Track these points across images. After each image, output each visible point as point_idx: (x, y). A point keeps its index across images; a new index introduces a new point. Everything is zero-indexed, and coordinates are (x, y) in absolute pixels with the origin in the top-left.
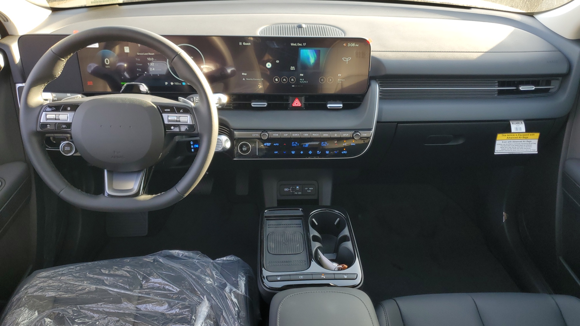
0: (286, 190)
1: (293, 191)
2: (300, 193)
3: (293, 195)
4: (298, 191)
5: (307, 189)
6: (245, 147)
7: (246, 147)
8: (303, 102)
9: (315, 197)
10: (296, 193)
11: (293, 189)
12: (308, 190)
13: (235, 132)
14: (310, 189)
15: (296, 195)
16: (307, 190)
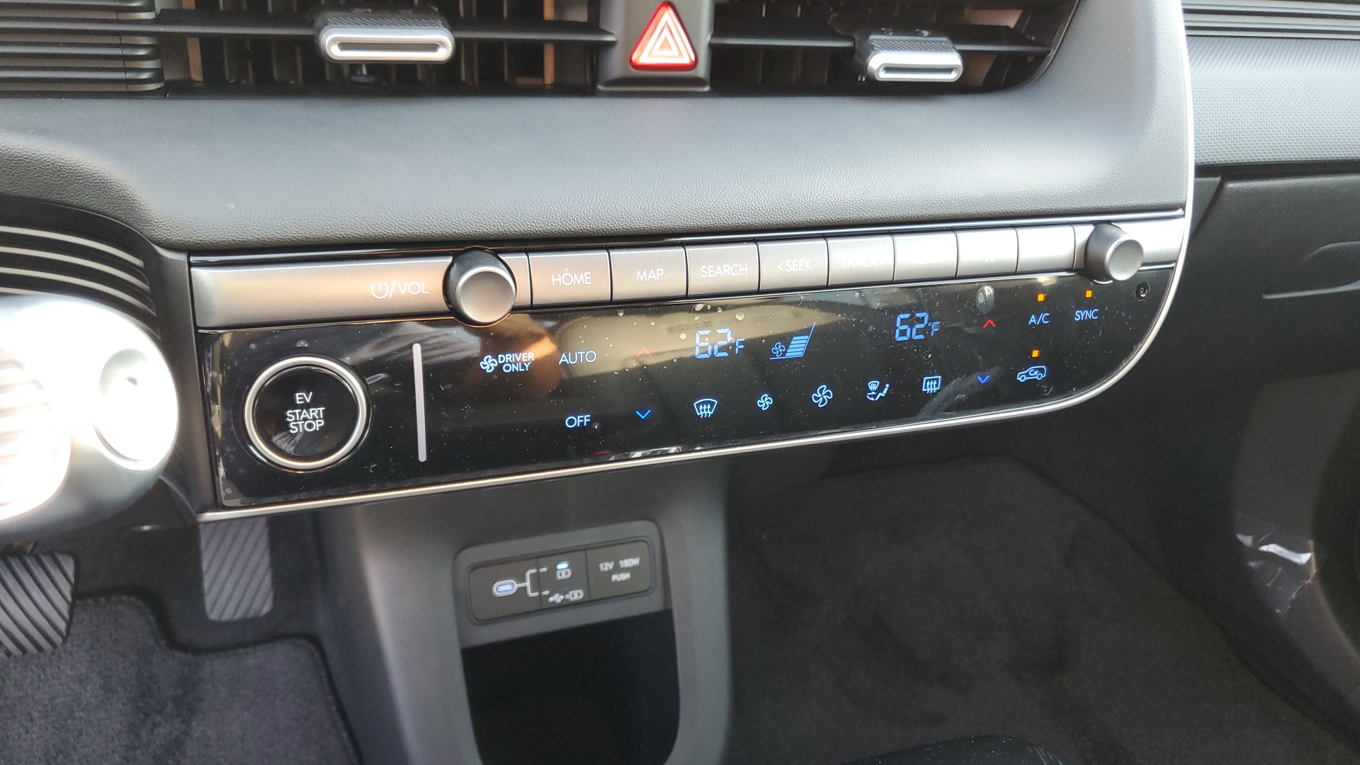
0: (505, 588)
1: (540, 592)
2: (576, 595)
3: (546, 608)
4: (564, 586)
5: (607, 566)
6: (306, 406)
7: (314, 403)
8: (705, 37)
9: (651, 604)
10: (557, 598)
11: (538, 582)
12: (617, 569)
13: (201, 274)
14: (626, 563)
15: (556, 607)
16: (610, 573)
